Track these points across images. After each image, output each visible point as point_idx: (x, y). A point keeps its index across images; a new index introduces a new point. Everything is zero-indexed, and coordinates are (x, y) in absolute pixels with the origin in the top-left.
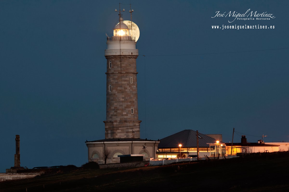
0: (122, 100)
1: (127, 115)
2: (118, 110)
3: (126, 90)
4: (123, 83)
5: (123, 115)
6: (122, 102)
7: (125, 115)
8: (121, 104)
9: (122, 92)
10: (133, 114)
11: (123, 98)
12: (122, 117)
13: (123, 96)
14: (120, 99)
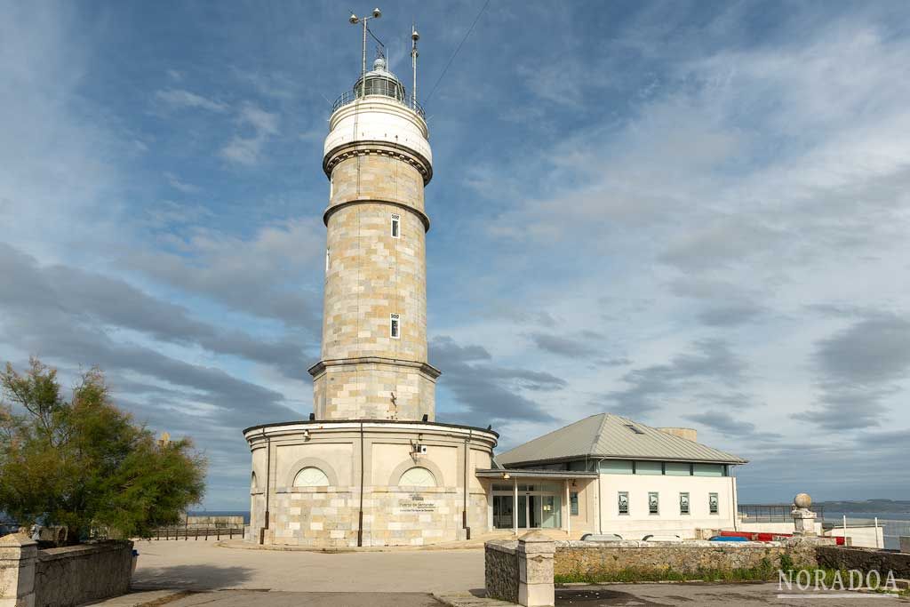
0: (355, 289)
1: (375, 342)
2: (345, 325)
3: (374, 258)
4: (365, 233)
5: (358, 341)
6: (358, 296)
7: (366, 340)
8: (354, 302)
9: (357, 262)
10: (398, 337)
11: (361, 284)
12: (355, 348)
13: (362, 277)
14: (350, 288)
